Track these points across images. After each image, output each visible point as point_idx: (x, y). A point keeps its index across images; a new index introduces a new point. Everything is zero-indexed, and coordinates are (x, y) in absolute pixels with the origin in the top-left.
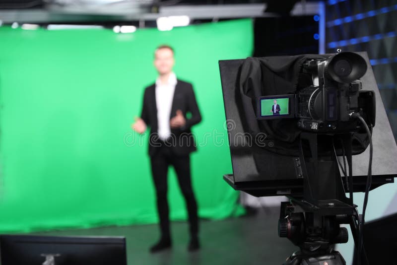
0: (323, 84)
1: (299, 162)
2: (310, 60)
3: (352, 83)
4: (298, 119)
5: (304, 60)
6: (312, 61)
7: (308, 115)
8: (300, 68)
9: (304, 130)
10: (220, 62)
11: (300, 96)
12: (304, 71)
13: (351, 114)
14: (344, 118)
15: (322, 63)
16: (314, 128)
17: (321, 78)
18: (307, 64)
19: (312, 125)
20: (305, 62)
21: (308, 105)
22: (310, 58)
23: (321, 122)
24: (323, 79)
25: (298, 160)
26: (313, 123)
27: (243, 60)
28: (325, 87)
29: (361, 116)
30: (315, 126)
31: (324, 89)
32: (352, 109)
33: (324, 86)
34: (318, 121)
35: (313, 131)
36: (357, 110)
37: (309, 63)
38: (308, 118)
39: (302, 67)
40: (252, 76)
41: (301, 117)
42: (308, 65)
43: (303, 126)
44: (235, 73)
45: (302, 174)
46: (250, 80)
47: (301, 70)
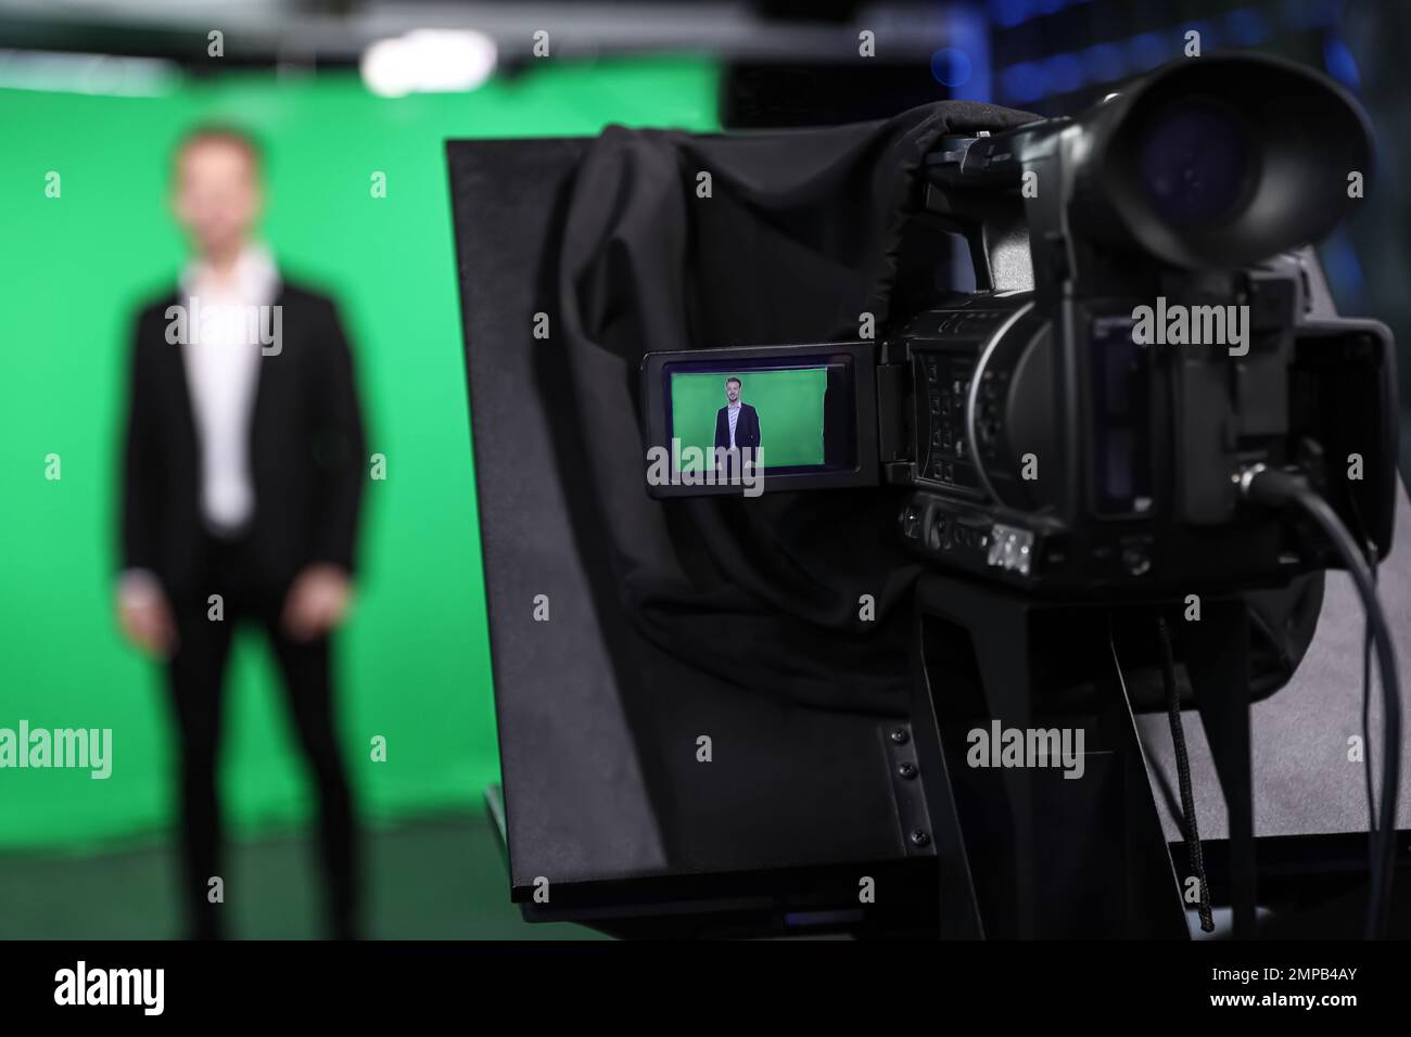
0: (1062, 275)
1: (911, 754)
2: (970, 130)
3: (1256, 275)
4: (902, 494)
5: (933, 134)
6: (984, 140)
7: (964, 473)
8: (909, 179)
9: (938, 566)
10: (457, 150)
11: (910, 356)
12: (935, 199)
13: (1247, 478)
14: (1199, 499)
15: (1047, 146)
16: (1009, 563)
17: (1050, 235)
18: (949, 156)
19: (991, 542)
20: (939, 145)
21: (963, 411)
22: (970, 118)
23: (1053, 523)
24: (1061, 242)
25: (904, 741)
26: (999, 530)
27: (584, 144)
28: (1077, 297)
29: (1315, 489)
30: (1011, 551)
31: (1068, 306)
32: (1249, 446)
33: (1068, 287)
34: (1031, 519)
35: (1002, 580)
36: (1283, 450)
37: (960, 152)
38: (963, 489)
39: (921, 176)
40: (626, 231)
41: (919, 480)
42: (957, 164)
43: (935, 537)
44: (534, 214)
45: (929, 827)
46: (616, 253)
47: (917, 192)
